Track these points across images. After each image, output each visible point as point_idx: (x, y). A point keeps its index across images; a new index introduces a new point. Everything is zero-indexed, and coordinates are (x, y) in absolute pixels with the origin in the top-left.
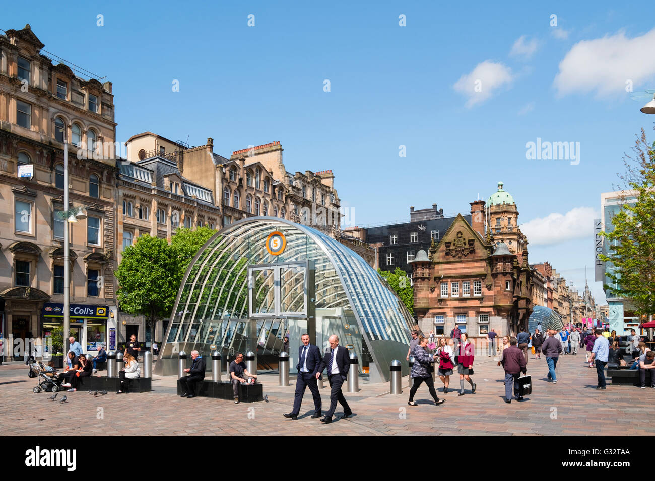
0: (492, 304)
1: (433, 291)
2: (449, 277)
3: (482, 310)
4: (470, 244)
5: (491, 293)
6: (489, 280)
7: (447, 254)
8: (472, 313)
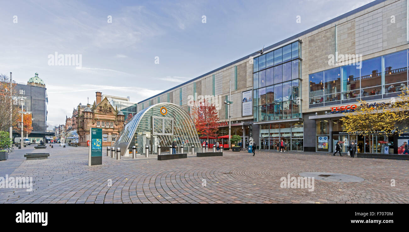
0: (117, 131)
1: (93, 124)
2: (101, 120)
3: (113, 133)
4: (110, 109)
5: (117, 127)
6: (117, 123)
7: (100, 110)
8: (110, 134)
